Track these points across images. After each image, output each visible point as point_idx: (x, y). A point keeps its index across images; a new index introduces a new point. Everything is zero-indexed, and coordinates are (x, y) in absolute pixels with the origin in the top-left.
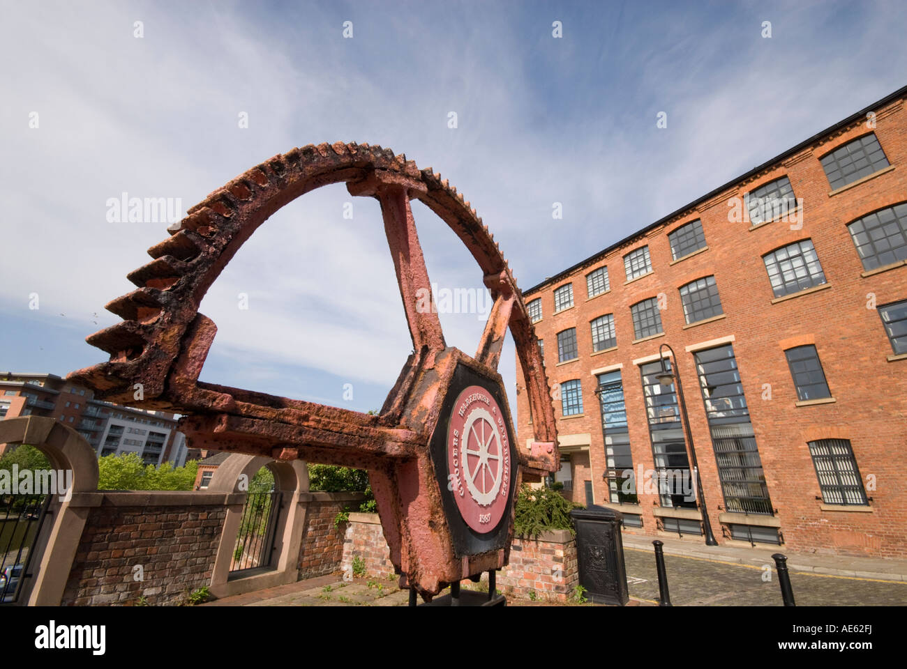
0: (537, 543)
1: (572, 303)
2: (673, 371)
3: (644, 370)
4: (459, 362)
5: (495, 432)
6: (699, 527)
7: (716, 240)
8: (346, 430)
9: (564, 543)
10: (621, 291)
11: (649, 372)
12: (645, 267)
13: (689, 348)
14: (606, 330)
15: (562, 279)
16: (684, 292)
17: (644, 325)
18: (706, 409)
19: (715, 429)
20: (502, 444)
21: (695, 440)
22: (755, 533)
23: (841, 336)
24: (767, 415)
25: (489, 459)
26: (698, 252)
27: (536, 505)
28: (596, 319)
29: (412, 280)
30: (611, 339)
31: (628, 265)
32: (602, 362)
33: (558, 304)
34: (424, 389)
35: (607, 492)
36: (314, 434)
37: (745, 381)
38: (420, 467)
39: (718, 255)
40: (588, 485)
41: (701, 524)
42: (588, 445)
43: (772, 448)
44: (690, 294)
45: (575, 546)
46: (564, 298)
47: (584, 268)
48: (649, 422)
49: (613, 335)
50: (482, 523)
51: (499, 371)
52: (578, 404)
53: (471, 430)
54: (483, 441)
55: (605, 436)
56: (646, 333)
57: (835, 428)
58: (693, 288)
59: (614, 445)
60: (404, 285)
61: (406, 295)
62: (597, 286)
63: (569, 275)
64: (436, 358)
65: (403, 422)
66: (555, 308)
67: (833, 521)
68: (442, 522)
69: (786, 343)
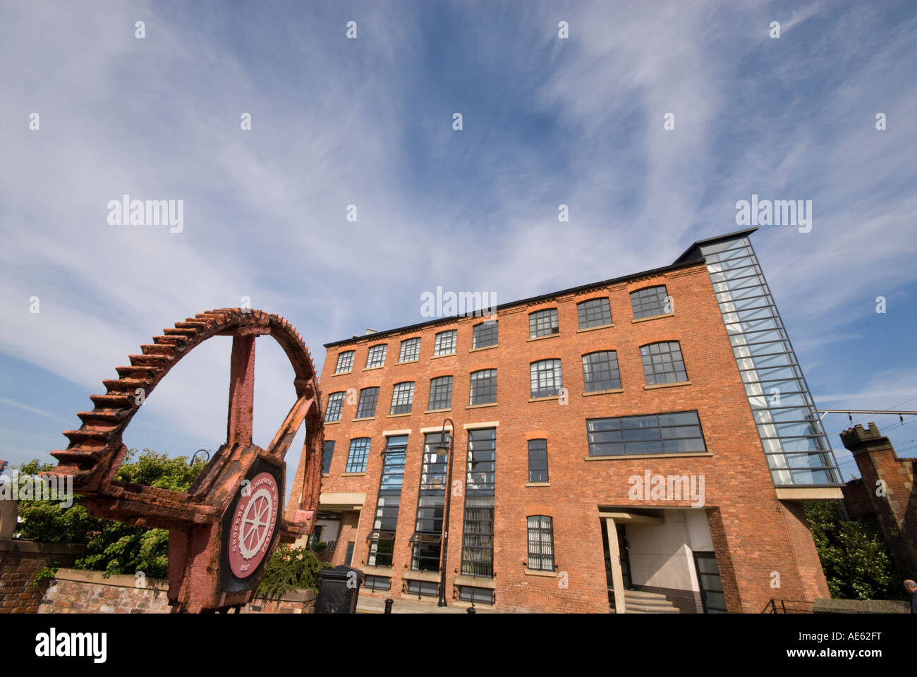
0: (278, 604)
1: (383, 364)
2: (450, 444)
3: (428, 438)
4: (259, 457)
5: (270, 506)
6: (436, 589)
7: (505, 341)
8: (174, 507)
9: (304, 602)
10: (427, 363)
11: (432, 441)
12: (451, 348)
13: (467, 426)
14: (406, 395)
15: (380, 338)
16: (474, 377)
17: (438, 398)
18: (466, 481)
19: (469, 499)
20: (272, 514)
21: (452, 507)
22: (477, 594)
23: (563, 437)
24: (506, 491)
25: (260, 526)
26: (491, 347)
27: (288, 565)
28: (400, 384)
29: (241, 396)
30: (408, 405)
31: (438, 342)
32: (395, 425)
33: (370, 361)
34: (229, 475)
35: (367, 554)
36: (157, 510)
37: (499, 461)
38: (212, 531)
39: (503, 354)
40: (351, 545)
41: (439, 585)
42: (361, 505)
43: (504, 519)
44: (478, 380)
45: (315, 605)
46: (377, 357)
47: (402, 334)
48: (420, 487)
49: (410, 402)
50: (242, 571)
51: (285, 459)
52: (363, 463)
53: (253, 505)
54: (259, 513)
55: (379, 496)
56: (437, 405)
57: (546, 507)
58: (481, 376)
59: (385, 507)
60: (234, 400)
61: (234, 406)
62: (409, 353)
63: (387, 337)
64: (242, 452)
65: (207, 499)
66: (366, 364)
67: (530, 584)
68: (216, 568)
69: (532, 435)
